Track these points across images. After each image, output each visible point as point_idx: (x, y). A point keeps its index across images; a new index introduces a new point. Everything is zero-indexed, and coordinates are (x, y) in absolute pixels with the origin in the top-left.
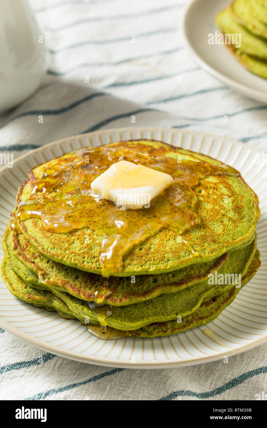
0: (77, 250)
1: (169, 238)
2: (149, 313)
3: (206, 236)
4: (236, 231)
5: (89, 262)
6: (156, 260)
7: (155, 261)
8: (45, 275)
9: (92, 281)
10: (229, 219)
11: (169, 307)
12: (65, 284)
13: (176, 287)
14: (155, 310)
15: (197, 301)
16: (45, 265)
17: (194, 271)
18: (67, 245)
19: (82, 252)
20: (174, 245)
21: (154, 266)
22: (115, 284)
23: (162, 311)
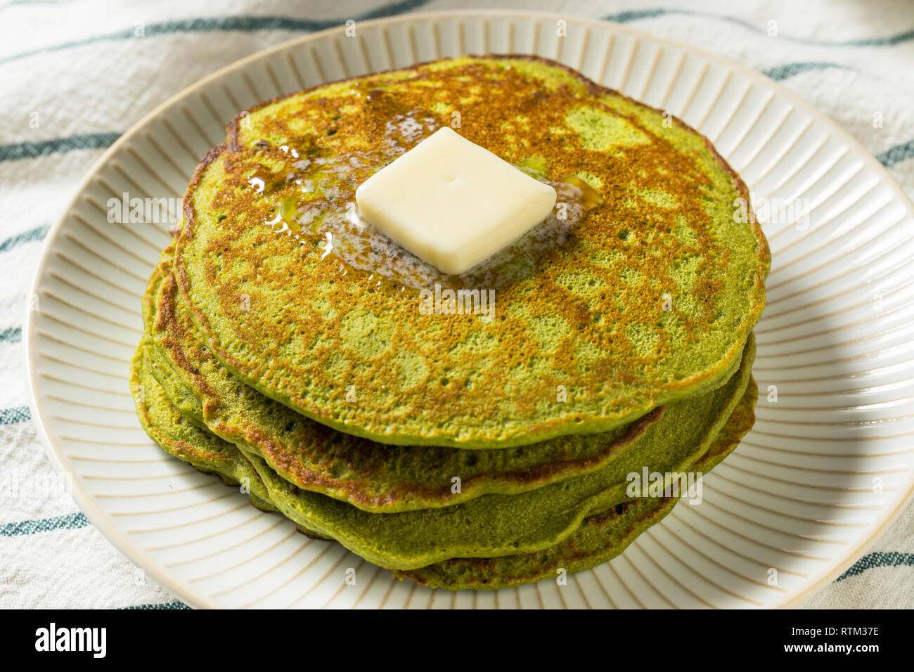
0: (295, 361)
1: (519, 360)
2: (450, 534)
3: (611, 362)
4: (689, 354)
5: (318, 396)
6: (476, 414)
7: (473, 418)
8: (218, 410)
9: (322, 441)
10: (679, 319)
11: (500, 525)
12: (258, 439)
13: (520, 485)
14: (467, 527)
15: (572, 516)
16: (222, 383)
17: (573, 444)
18: (273, 345)
19: (305, 367)
20: (527, 381)
21: (470, 430)
23: (484, 532)
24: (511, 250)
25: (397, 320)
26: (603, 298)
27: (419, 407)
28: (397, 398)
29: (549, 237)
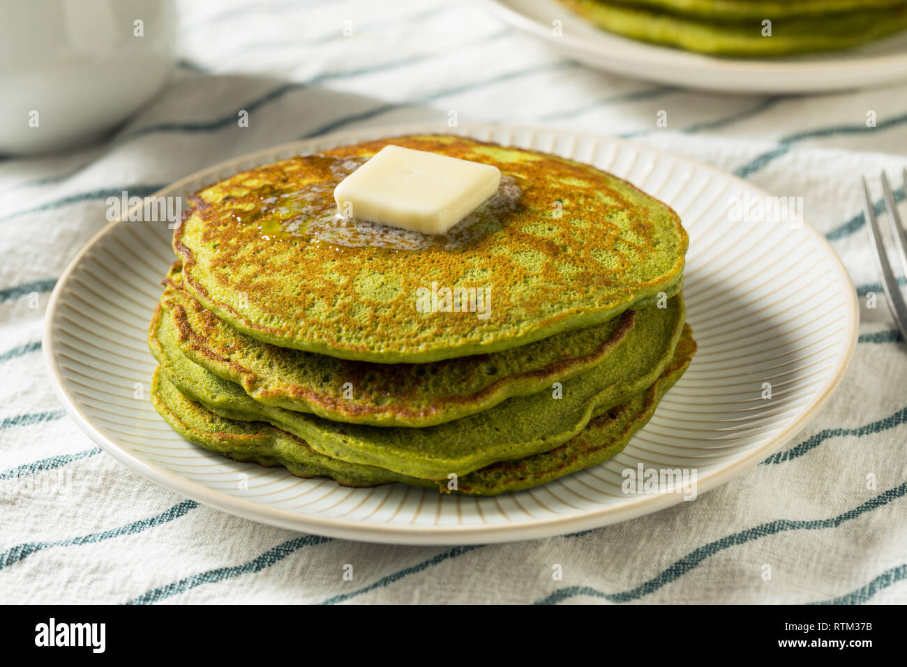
0: (323, 317)
2: (485, 439)
3: (589, 274)
4: (647, 266)
5: (351, 338)
6: (492, 321)
7: (491, 325)
8: (257, 383)
10: (629, 246)
11: (525, 427)
12: (301, 393)
13: (540, 380)
14: (498, 433)
15: (582, 412)
16: (254, 363)
17: (571, 349)
18: (299, 311)
19: (333, 319)
20: (527, 292)
21: (492, 334)
22: (410, 384)
23: (513, 435)
24: (474, 214)
25: (401, 273)
26: (564, 236)
27: (442, 327)
28: (421, 325)
29: (502, 206)
